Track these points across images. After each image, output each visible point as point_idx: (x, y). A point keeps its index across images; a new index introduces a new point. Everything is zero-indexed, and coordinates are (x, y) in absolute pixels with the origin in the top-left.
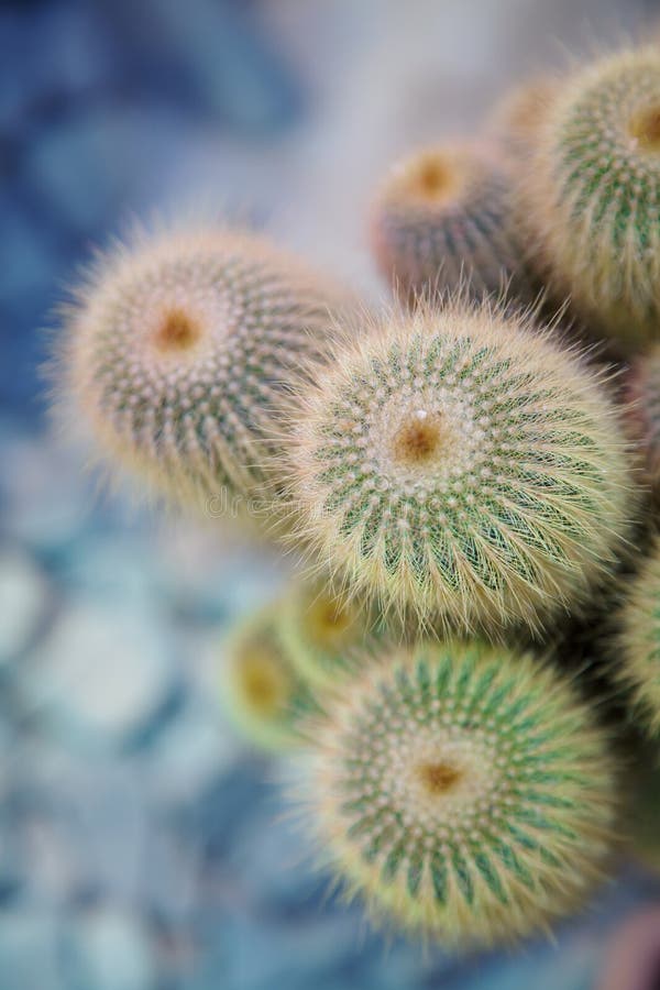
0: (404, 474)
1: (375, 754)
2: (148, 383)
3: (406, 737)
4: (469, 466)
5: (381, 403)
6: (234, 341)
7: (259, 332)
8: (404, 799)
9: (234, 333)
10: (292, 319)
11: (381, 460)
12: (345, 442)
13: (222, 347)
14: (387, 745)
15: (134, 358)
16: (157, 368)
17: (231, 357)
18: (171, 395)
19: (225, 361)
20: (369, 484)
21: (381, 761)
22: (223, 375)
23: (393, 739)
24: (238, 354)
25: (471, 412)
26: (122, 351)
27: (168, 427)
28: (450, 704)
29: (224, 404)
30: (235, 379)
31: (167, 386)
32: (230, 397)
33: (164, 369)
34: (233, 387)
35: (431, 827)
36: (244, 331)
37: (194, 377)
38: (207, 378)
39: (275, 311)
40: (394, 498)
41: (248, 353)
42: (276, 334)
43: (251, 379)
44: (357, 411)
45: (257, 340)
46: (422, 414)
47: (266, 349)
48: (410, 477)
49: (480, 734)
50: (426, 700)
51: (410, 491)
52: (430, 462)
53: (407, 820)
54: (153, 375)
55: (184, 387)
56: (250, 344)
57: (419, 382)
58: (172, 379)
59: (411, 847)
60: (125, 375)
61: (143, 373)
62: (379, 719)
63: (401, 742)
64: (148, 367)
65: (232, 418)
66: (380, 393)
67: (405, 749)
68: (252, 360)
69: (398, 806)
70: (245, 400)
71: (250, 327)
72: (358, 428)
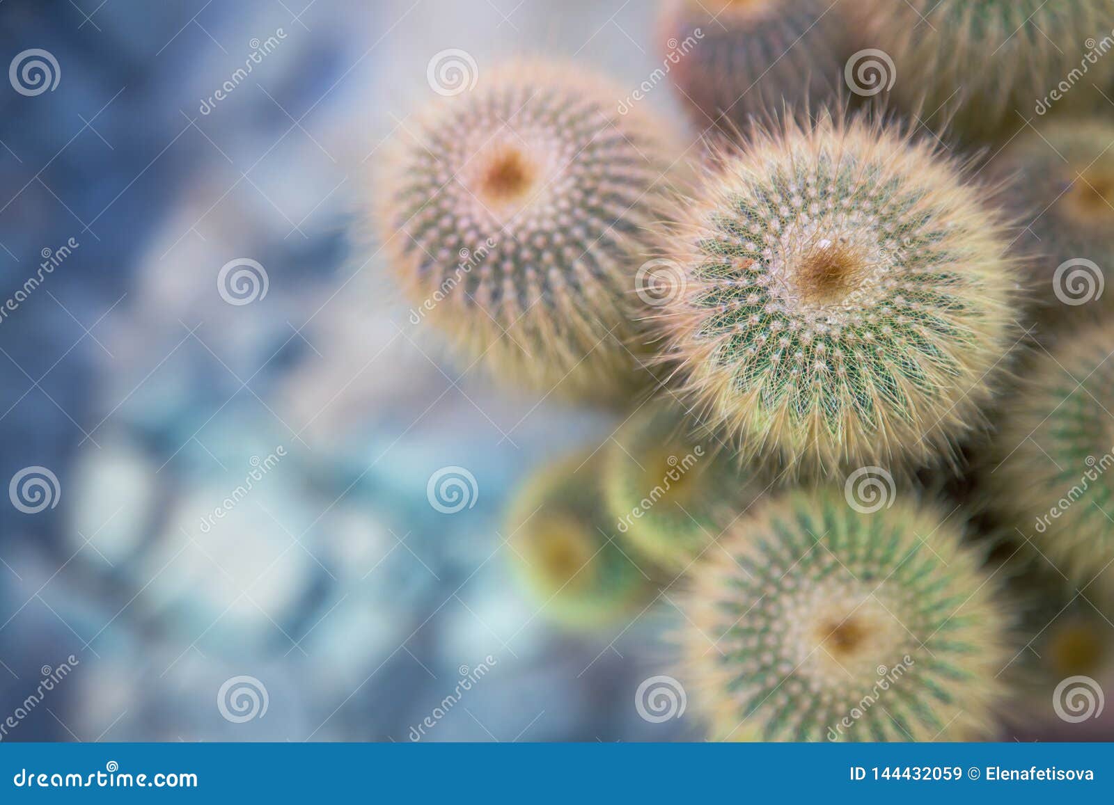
0: (812, 311)
1: (770, 618)
2: (482, 237)
3: (801, 597)
4: (883, 295)
5: (778, 236)
6: (571, 182)
7: (597, 169)
8: (808, 664)
9: (569, 173)
10: (628, 152)
11: (787, 297)
12: (743, 282)
13: (560, 190)
14: (781, 608)
15: (461, 210)
16: (490, 220)
17: (571, 200)
18: (509, 247)
19: (564, 204)
20: (776, 326)
21: (777, 626)
22: (564, 220)
23: (786, 601)
24: (577, 195)
25: (875, 236)
26: (446, 204)
27: (508, 285)
28: (844, 555)
29: (569, 252)
30: (578, 222)
31: (504, 238)
32: (577, 244)
33: (498, 220)
34: (578, 232)
35: (841, 691)
36: (580, 170)
37: (533, 225)
38: (548, 225)
39: (608, 144)
40: (807, 338)
41: (588, 193)
42: (614, 170)
43: (595, 222)
44: (751, 247)
45: (596, 178)
46: (825, 244)
47: (605, 186)
48: (821, 314)
49: (880, 585)
50: (817, 554)
51: (821, 328)
52: (840, 296)
53: (815, 686)
54: (486, 227)
55: (522, 237)
56: (588, 184)
57: (815, 208)
58: (509, 230)
59: (821, 715)
60: (453, 230)
61: (475, 227)
62: (767, 579)
63: (797, 604)
64: (478, 218)
65: (579, 266)
66: (775, 225)
67: (803, 610)
68: (594, 201)
69: (803, 672)
70: (591, 246)
71: (587, 164)
72: (756, 266)
